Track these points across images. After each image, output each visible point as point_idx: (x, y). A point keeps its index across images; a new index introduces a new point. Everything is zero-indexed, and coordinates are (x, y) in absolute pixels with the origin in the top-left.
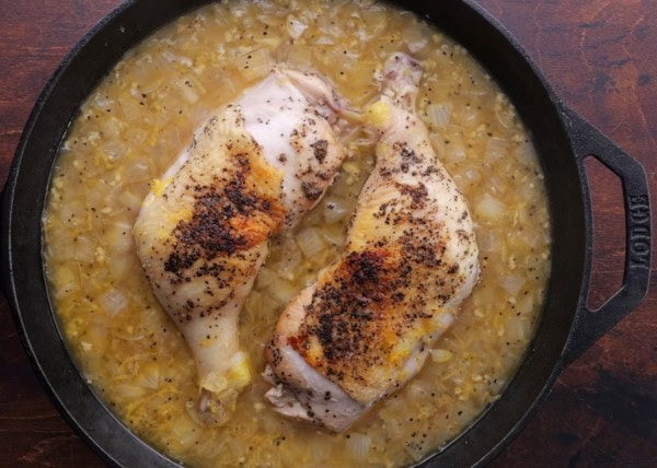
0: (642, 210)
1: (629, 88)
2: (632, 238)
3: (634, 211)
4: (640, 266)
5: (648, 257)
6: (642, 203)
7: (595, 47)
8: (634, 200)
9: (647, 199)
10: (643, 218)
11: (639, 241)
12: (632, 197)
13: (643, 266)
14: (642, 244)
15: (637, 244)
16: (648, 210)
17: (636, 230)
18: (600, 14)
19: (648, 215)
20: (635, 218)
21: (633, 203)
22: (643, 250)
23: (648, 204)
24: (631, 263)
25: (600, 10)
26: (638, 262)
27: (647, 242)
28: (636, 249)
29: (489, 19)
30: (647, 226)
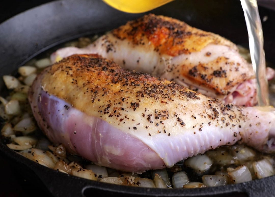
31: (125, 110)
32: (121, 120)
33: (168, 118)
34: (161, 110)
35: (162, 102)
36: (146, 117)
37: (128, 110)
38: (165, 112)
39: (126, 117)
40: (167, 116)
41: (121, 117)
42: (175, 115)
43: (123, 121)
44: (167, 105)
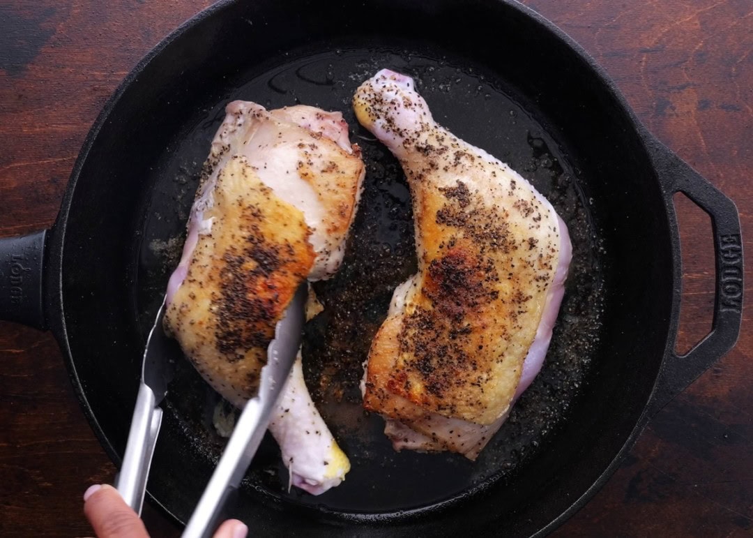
0: (734, 250)
1: (688, 112)
2: (723, 280)
3: (726, 251)
4: (730, 310)
5: (739, 301)
6: (733, 242)
7: (655, 73)
8: (725, 239)
9: (739, 239)
10: (734, 259)
11: (730, 283)
12: (723, 236)
13: (734, 310)
14: (733, 286)
15: (728, 287)
16: (740, 250)
17: (727, 271)
18: (660, 39)
19: (740, 255)
20: (726, 258)
21: (725, 243)
22: (734, 293)
23: (739, 244)
24: (721, 306)
25: (660, 35)
26: (729, 306)
27: (739, 285)
28: (727, 292)
29: (573, 46)
30: (738, 267)
31: (540, 253)
32: (553, 251)
33: (522, 200)
34: (519, 213)
35: (507, 215)
36: (539, 223)
37: (539, 250)
38: (519, 206)
39: (549, 247)
40: (521, 202)
41: (551, 253)
42: (511, 194)
43: (555, 248)
44: (506, 209)
